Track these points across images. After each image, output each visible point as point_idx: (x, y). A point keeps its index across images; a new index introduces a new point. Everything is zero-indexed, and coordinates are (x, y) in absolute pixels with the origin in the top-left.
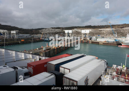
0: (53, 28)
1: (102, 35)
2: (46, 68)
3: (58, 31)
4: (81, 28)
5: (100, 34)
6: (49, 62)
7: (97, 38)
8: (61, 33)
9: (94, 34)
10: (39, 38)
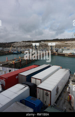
0: (24, 42)
1: (68, 47)
2: (18, 79)
3: (29, 44)
4: (50, 41)
5: (66, 46)
6: (20, 74)
7: (63, 50)
8: (31, 46)
9: (60, 46)
10: (8, 51)
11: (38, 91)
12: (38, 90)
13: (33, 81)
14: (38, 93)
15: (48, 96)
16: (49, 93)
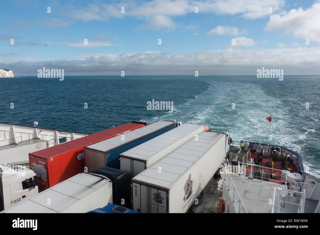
6: (88, 147)
11: (136, 192)
12: (134, 188)
13: (125, 165)
14: (136, 196)
15: (160, 202)
16: (163, 194)
